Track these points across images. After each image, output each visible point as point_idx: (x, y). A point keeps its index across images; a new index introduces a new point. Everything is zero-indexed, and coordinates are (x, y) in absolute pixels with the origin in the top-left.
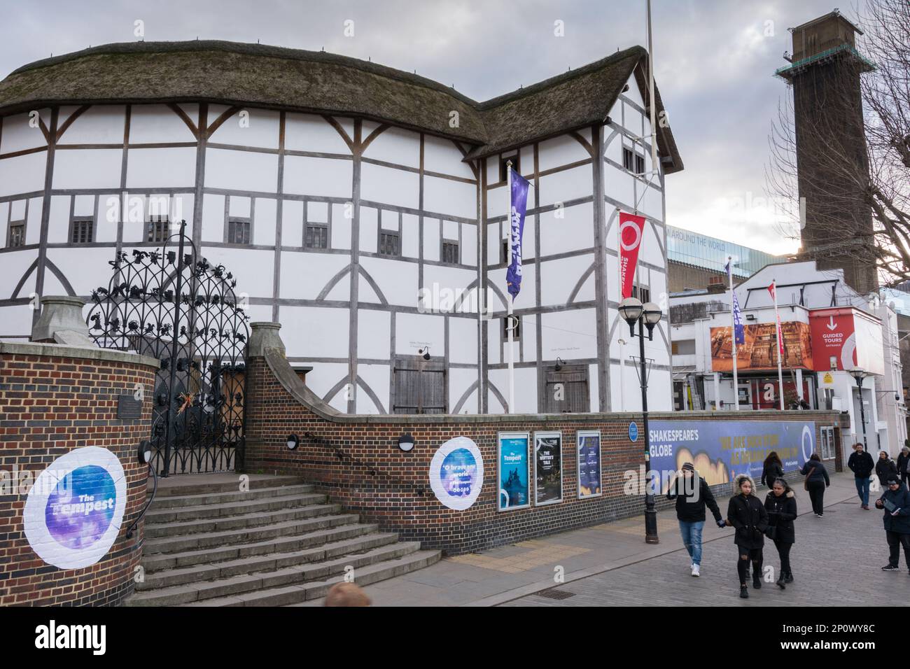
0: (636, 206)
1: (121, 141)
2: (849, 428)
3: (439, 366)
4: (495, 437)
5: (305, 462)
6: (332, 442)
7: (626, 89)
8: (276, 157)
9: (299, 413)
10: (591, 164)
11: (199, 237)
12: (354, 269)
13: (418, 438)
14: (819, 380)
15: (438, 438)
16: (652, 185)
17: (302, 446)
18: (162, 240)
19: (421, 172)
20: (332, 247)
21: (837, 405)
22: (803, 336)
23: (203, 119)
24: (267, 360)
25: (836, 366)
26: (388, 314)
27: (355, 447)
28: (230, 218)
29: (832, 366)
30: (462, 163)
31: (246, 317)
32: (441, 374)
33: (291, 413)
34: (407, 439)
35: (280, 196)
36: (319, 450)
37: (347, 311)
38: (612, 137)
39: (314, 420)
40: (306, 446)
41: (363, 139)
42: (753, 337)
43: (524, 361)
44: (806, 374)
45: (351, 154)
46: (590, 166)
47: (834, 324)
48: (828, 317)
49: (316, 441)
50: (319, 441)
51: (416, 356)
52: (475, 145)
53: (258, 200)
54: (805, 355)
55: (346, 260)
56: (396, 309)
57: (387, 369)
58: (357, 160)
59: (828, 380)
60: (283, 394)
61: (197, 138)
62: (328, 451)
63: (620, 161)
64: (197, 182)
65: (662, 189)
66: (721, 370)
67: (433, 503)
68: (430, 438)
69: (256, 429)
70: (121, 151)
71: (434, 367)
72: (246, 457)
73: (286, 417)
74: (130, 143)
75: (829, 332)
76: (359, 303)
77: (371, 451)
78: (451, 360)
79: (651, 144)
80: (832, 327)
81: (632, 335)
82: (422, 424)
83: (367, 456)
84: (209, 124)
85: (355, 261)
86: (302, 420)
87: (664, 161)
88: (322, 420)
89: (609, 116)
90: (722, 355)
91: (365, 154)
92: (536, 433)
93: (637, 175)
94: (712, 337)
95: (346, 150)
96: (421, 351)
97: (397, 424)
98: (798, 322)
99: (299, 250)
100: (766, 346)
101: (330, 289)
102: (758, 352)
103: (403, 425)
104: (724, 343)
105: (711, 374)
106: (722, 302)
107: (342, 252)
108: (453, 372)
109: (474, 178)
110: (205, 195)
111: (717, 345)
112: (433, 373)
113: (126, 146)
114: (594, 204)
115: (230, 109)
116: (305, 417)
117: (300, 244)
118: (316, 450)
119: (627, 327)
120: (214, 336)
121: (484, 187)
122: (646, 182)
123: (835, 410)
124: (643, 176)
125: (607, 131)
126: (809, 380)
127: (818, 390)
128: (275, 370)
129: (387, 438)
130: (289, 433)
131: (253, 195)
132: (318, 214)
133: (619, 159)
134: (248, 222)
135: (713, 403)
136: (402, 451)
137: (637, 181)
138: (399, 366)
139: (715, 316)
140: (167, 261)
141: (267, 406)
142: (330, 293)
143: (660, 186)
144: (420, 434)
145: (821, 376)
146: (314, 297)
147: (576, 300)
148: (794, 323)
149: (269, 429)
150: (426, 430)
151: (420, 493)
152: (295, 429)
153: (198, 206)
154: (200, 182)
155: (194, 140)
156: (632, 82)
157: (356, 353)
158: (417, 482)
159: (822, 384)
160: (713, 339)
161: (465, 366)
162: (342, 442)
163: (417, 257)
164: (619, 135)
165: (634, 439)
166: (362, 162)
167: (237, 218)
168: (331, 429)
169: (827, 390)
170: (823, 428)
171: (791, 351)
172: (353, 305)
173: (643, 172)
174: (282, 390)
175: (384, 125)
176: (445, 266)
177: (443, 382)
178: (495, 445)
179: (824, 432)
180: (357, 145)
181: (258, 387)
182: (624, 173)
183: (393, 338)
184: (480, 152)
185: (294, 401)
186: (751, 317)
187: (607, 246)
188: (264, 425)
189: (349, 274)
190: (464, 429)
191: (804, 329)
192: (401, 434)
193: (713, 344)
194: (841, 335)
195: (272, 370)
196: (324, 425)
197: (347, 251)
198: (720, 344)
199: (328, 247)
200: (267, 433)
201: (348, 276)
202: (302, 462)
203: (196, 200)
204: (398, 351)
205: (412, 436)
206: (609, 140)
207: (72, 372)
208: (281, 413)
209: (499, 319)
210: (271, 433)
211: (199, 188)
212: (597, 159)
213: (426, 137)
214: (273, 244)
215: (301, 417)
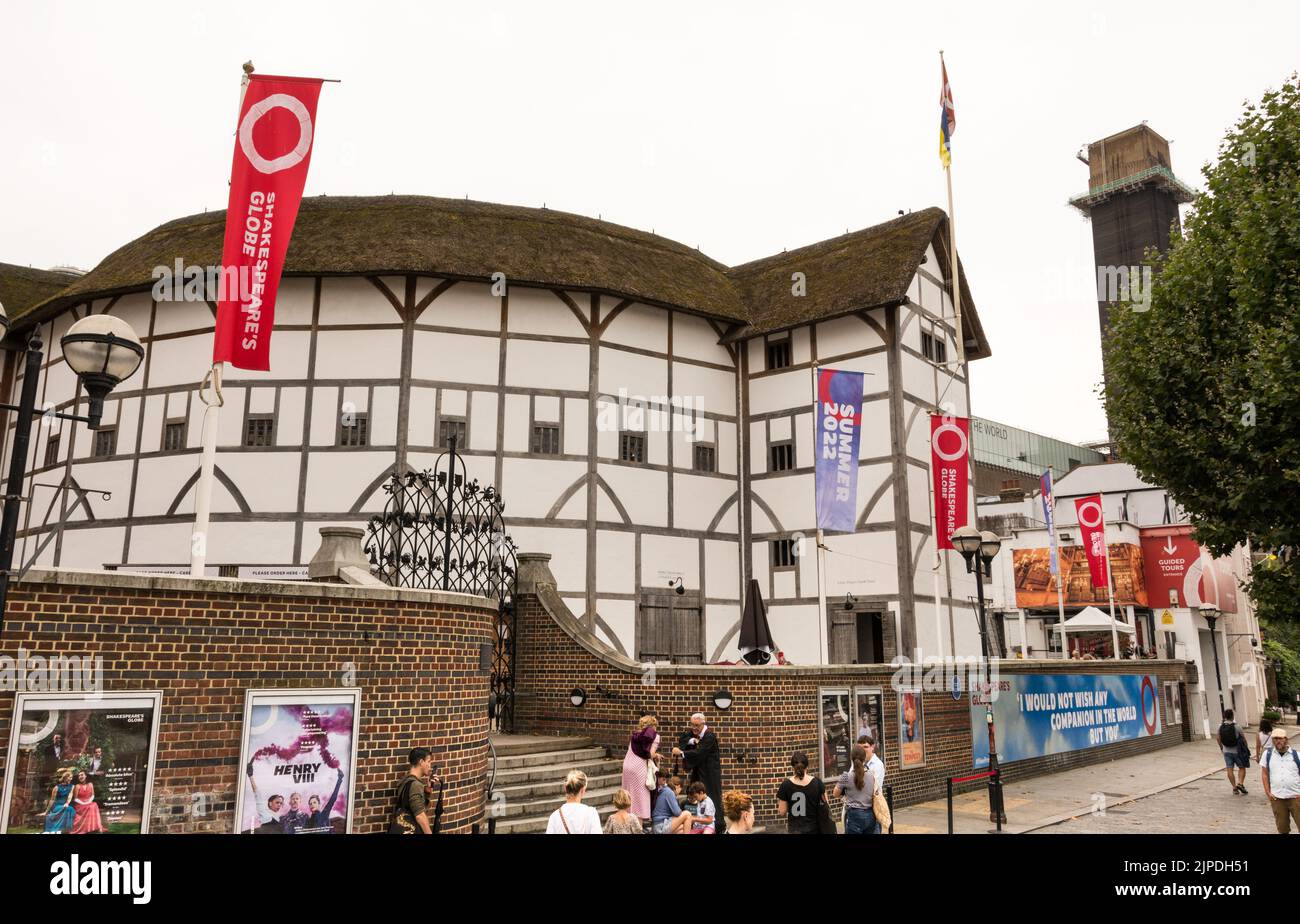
0: (938, 403)
1: (309, 321)
2: (1196, 683)
3: (694, 602)
4: (816, 692)
5: (595, 721)
6: (632, 697)
7: (924, 261)
8: (497, 341)
9: (585, 662)
10: (885, 353)
11: (405, 440)
12: (592, 480)
13: (736, 694)
14: (1155, 620)
15: (758, 694)
16: (957, 377)
17: (590, 701)
18: (358, 443)
19: (670, 357)
20: (565, 453)
21: (1181, 654)
22: (1134, 563)
23: (410, 295)
24: (539, 596)
25: (1176, 602)
26: (631, 536)
27: (661, 703)
28: (441, 417)
29: (1172, 602)
30: (717, 346)
31: (514, 547)
32: (696, 612)
33: (575, 662)
34: (725, 695)
35: (502, 389)
36: (614, 707)
37: (584, 532)
38: (909, 318)
39: (607, 671)
40: (595, 701)
41: (601, 319)
42: (1069, 563)
43: (802, 596)
44: (1139, 611)
45: (587, 336)
46: (884, 355)
47: (1173, 547)
48: (1166, 538)
49: (609, 696)
50: (614, 697)
51: (667, 589)
52: (735, 325)
53: (475, 394)
54: (1137, 588)
55: (582, 468)
56: (641, 530)
57: (630, 607)
58: (595, 344)
59: (1167, 620)
60: (563, 639)
61: (403, 319)
62: (626, 707)
63: (918, 348)
64: (402, 373)
65: (965, 380)
66: (1029, 606)
67: (754, 771)
68: (749, 694)
69: (527, 681)
70: (308, 334)
71: (688, 603)
72: (515, 715)
73: (567, 667)
74: (320, 324)
75: (1167, 556)
76: (597, 522)
77: (681, 709)
78: (708, 594)
79: (954, 326)
80: (1171, 550)
81: (969, 571)
82: (739, 677)
83: (676, 714)
84: (417, 302)
85: (592, 471)
86: (590, 672)
87: (967, 345)
88: (618, 671)
89: (907, 294)
90: (1029, 586)
91: (606, 336)
92: (856, 688)
93: (938, 365)
94: (1015, 562)
95: (583, 333)
96: (671, 583)
97: (710, 677)
98: (1127, 544)
99: (524, 455)
100: (1086, 575)
101: (563, 504)
102: (1076, 583)
103: (718, 677)
104: (1031, 570)
105: (1014, 611)
106: (1025, 515)
107: (577, 458)
108: (709, 609)
109: (732, 365)
110: (412, 388)
111: (1021, 572)
112: (687, 611)
113: (315, 327)
114: (891, 402)
115: (443, 283)
116: (594, 667)
117: (525, 448)
118: (609, 707)
119: (963, 561)
120: (483, 569)
121: (744, 377)
122: (950, 373)
123: (1179, 661)
124: (944, 366)
125: (904, 311)
126: (1143, 621)
127: (1155, 633)
128: (552, 610)
129: (700, 693)
130: (572, 686)
131: (469, 388)
132: (547, 412)
133: (917, 347)
134: (463, 421)
135: (1018, 650)
136: (718, 708)
137: (938, 371)
138: (646, 601)
139: (1019, 535)
140: (438, 483)
141: (540, 653)
142: (563, 509)
143: (963, 376)
144: (738, 689)
145: (1158, 614)
146: (542, 514)
147: (870, 520)
148: (1122, 545)
149: (544, 681)
150: (744, 683)
151: (740, 759)
152: (580, 681)
153: (403, 403)
154: (405, 372)
155: (399, 320)
156: (930, 253)
157: (595, 585)
158: (736, 745)
159: (1160, 626)
160: (1017, 565)
161: (725, 602)
162: (644, 698)
163: (666, 463)
164: (917, 315)
165: (957, 696)
166: (601, 348)
167: (450, 417)
168: (629, 682)
169: (1167, 633)
170: (1166, 683)
171: (1120, 581)
172: (591, 525)
173: (944, 361)
174: (561, 635)
175: (626, 302)
176: (699, 474)
177: (698, 622)
178: (816, 702)
179: (1168, 688)
180: (595, 327)
181: (529, 631)
182: (923, 363)
183: (638, 567)
184: (742, 333)
185: (578, 648)
186: (1066, 537)
187: (908, 454)
188: (537, 676)
189: (585, 486)
190: (785, 683)
191: (1136, 553)
192: (716, 688)
193: (1017, 571)
194: (1182, 561)
195: (548, 610)
196: (620, 677)
197: (584, 457)
198: (1026, 572)
199: (560, 452)
200: (541, 686)
201: (584, 489)
202: (590, 721)
203: (401, 394)
204: (645, 583)
205: (729, 691)
206: (906, 324)
207: (352, 615)
208: (559, 662)
209: (767, 543)
210: (547, 686)
211: (406, 381)
212: (892, 345)
213: (675, 315)
214: (494, 448)
215: (588, 667)
